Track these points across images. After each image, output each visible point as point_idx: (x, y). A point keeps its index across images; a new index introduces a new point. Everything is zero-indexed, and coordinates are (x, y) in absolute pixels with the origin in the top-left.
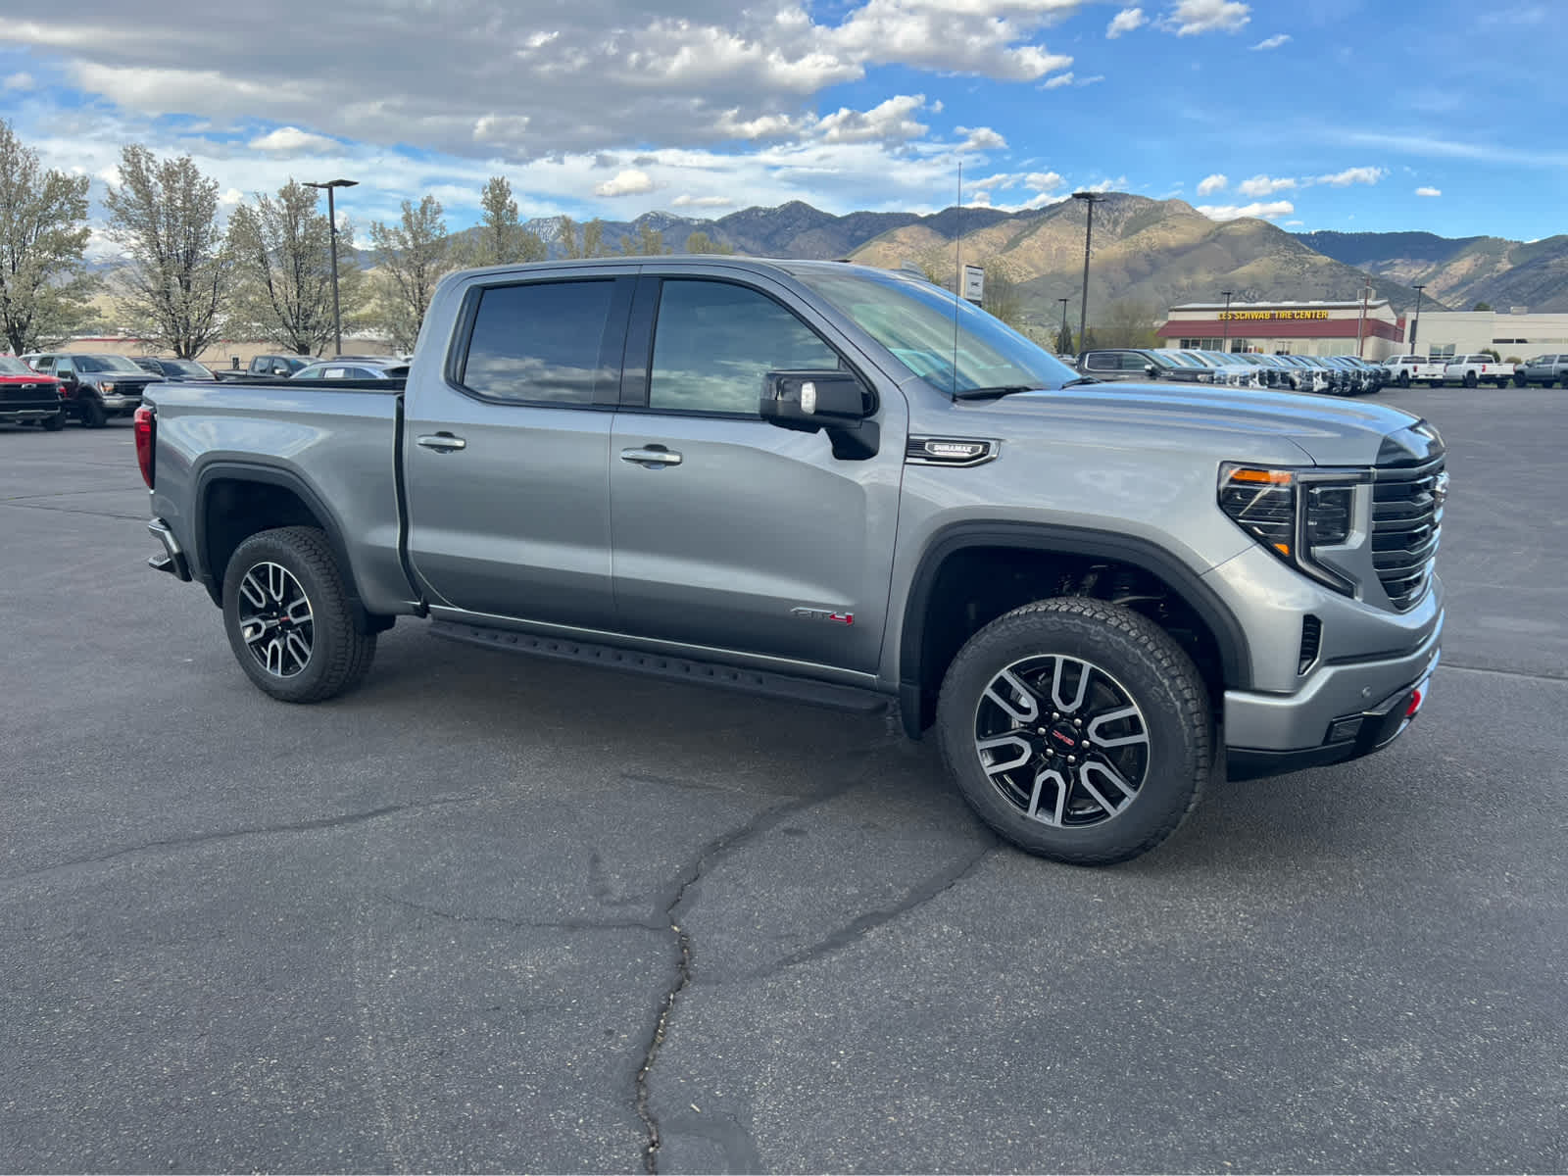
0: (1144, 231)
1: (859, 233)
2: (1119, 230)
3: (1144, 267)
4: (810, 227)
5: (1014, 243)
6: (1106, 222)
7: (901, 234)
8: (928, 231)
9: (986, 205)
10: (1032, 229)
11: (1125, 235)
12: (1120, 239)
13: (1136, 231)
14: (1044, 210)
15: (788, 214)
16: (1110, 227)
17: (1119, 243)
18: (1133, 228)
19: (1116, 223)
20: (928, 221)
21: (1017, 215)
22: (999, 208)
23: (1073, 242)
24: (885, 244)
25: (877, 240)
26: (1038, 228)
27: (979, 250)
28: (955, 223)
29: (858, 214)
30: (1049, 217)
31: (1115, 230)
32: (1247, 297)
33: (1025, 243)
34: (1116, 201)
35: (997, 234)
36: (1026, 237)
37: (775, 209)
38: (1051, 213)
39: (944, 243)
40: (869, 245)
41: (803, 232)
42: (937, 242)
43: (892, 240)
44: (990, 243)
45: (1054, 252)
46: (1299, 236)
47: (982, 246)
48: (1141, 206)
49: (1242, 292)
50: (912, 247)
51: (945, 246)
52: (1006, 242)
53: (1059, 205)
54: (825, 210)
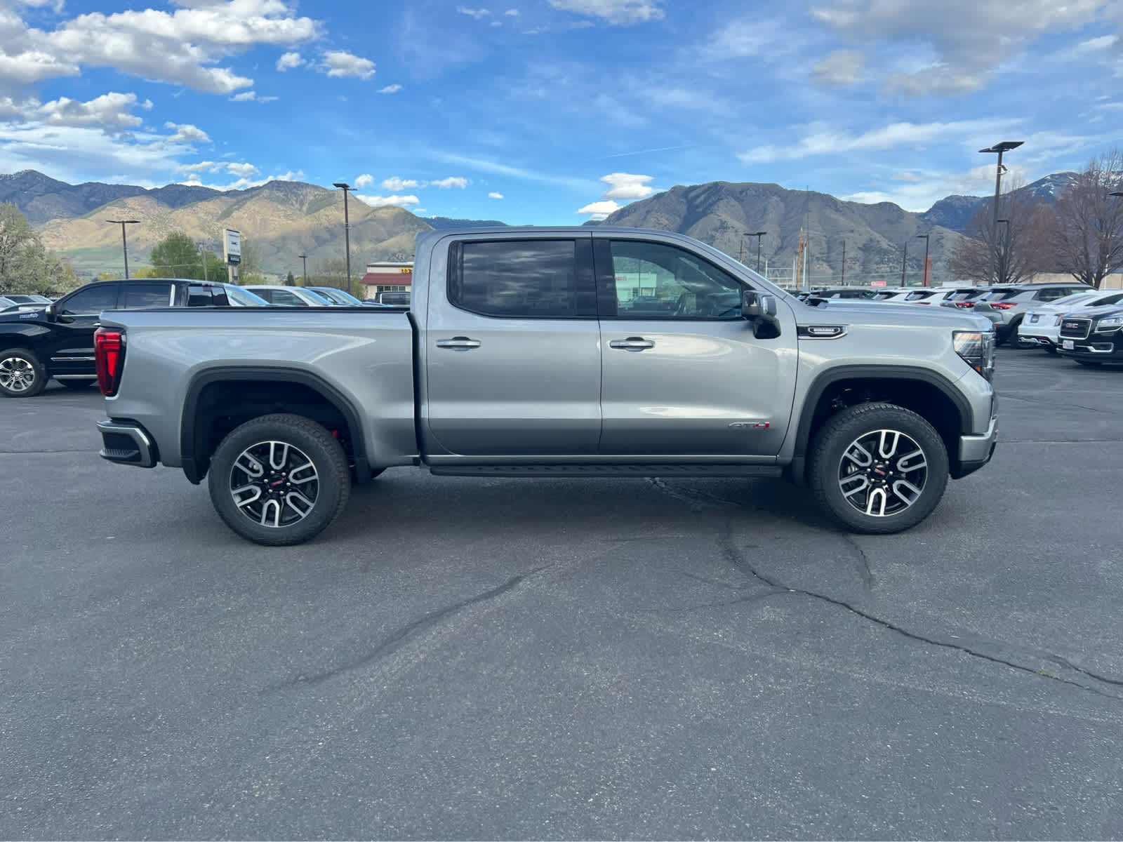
0: (322, 210)
1: (92, 199)
2: (305, 208)
3: (326, 236)
4: (47, 192)
5: (227, 214)
6: (294, 202)
7: (131, 202)
8: (154, 201)
9: (198, 184)
10: (240, 204)
11: (309, 212)
12: (306, 215)
13: (318, 210)
14: (247, 191)
15: (24, 181)
16: (297, 206)
17: (307, 217)
18: (315, 208)
19: (302, 204)
20: (153, 193)
21: (227, 193)
22: (211, 186)
23: (272, 215)
24: (118, 209)
25: (110, 205)
26: (244, 204)
27: (199, 218)
28: (176, 196)
29: (90, 184)
30: (252, 197)
31: (301, 208)
32: (398, 258)
33: (235, 214)
34: (300, 188)
35: (212, 206)
36: (236, 209)
37: (10, 176)
38: (254, 193)
39: (169, 211)
40: (103, 209)
41: (39, 196)
42: (163, 210)
43: (124, 206)
44: (207, 213)
45: (259, 222)
46: (425, 220)
47: (202, 215)
48: (319, 193)
49: (394, 255)
50: (142, 212)
51: (170, 213)
52: (220, 212)
53: (258, 188)
54: (59, 179)
